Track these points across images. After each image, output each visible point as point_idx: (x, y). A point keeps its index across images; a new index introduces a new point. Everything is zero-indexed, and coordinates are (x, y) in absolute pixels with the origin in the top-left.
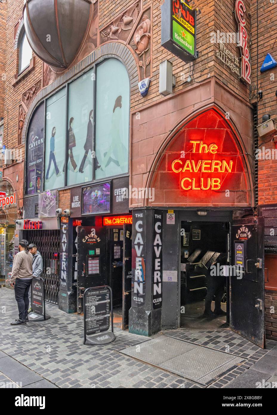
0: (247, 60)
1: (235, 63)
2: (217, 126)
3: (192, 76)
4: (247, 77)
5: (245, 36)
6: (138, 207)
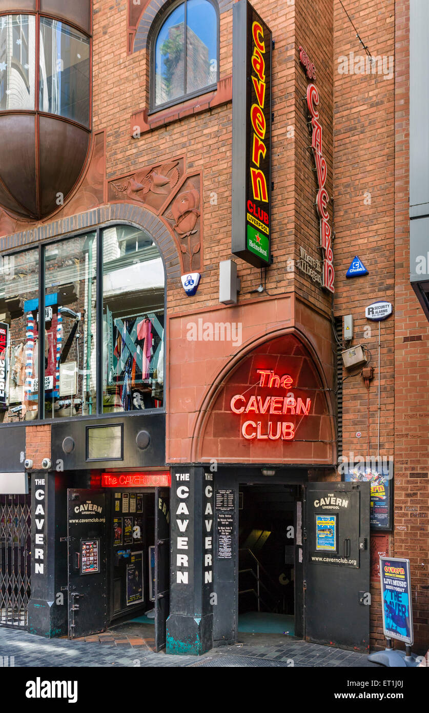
0: (330, 263)
1: (317, 269)
2: (293, 353)
3: (264, 285)
4: (330, 284)
5: (327, 234)
6: (182, 462)
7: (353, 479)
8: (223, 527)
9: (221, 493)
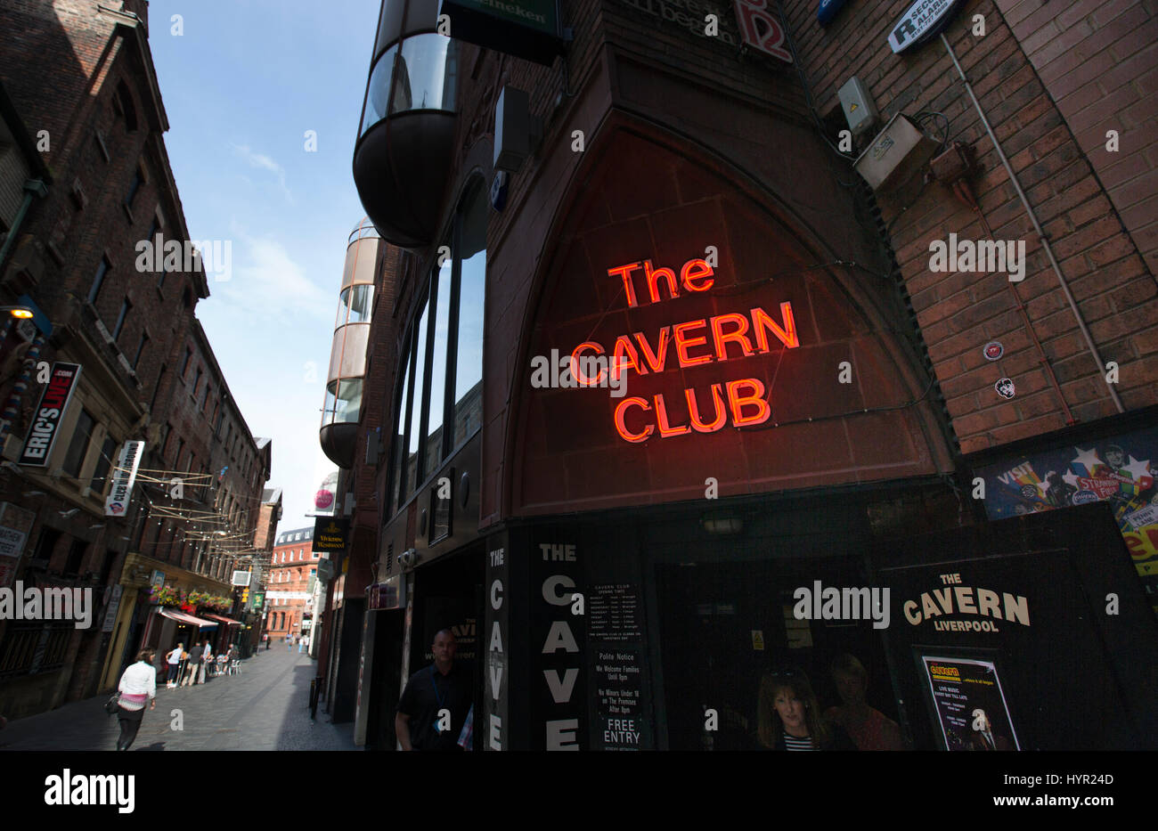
0: (756, 8)
3: (564, 86)
4: (769, 44)
7: (1028, 506)
8: (612, 690)
9: (600, 592)
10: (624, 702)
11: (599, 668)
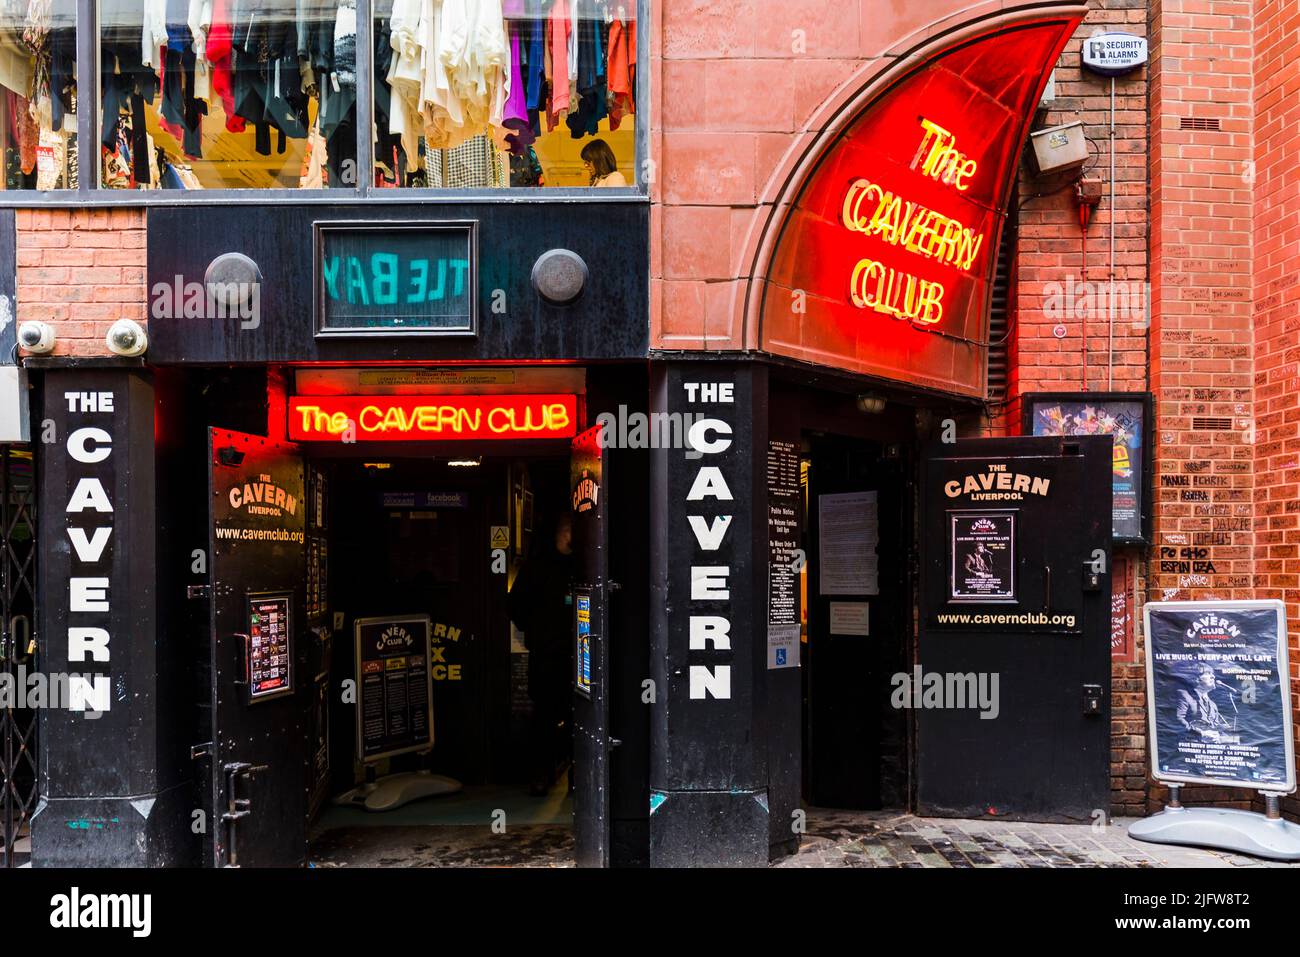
2: (1002, 93)
6: (710, 348)
7: (1051, 431)
8: (780, 541)
9: (774, 448)
10: (786, 552)
11: (771, 522)
